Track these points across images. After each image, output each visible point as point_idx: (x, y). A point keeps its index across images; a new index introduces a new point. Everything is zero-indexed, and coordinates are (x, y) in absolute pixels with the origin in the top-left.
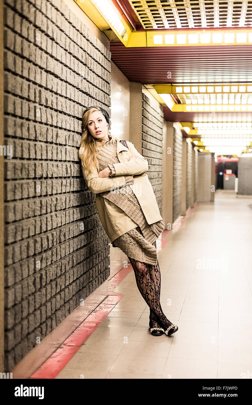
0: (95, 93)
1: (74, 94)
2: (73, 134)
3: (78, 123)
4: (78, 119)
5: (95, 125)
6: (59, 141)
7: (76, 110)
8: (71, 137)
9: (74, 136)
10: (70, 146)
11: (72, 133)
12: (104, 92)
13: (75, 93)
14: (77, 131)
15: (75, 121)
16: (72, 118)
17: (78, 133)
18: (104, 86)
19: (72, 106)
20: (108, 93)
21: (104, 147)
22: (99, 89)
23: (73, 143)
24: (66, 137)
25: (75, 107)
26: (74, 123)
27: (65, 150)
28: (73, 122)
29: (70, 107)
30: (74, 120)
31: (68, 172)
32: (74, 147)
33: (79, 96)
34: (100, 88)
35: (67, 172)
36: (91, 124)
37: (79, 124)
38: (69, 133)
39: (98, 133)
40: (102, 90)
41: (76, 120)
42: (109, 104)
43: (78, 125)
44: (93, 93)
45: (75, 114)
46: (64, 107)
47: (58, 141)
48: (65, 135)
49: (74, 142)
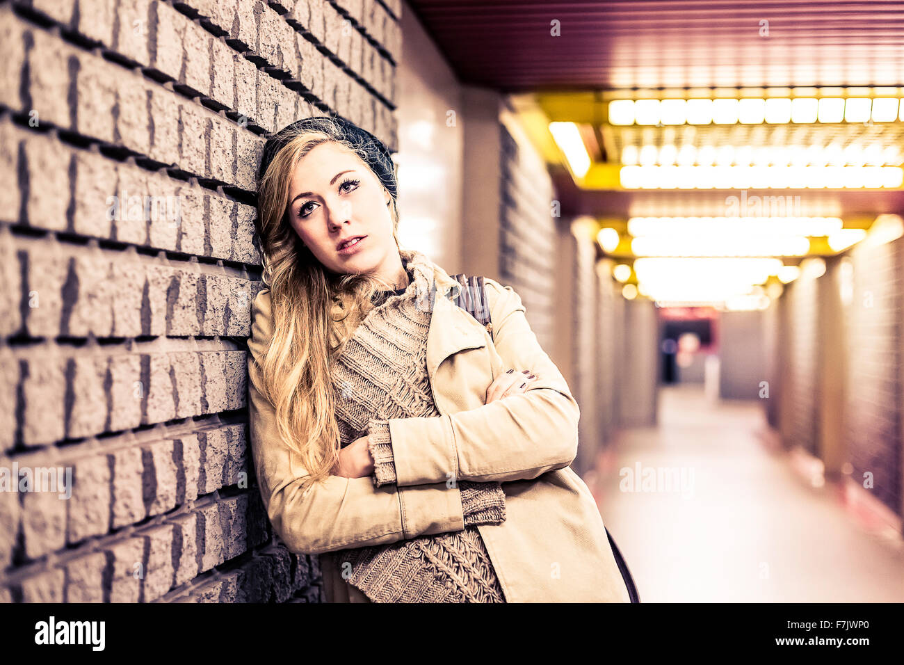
0: (329, 87)
1: (208, 65)
2: (197, 276)
3: (234, 214)
4: (235, 193)
5: (327, 212)
6: (91, 324)
7: (219, 151)
8: (187, 292)
9: (209, 282)
10: (185, 338)
11: (197, 270)
12: (372, 91)
13: (212, 59)
14: (227, 256)
15: (214, 203)
16: (199, 192)
17: (232, 265)
18: (372, 67)
19: (194, 126)
20: (388, 96)
21: (366, 321)
22: (350, 72)
23: (201, 321)
24: (145, 291)
25: (214, 133)
26: (207, 217)
27: (138, 368)
28: (202, 211)
29: (181, 130)
30: (207, 199)
31: (159, 492)
32: (211, 338)
33: (240, 84)
34: (356, 68)
35: (154, 491)
36: (307, 212)
37: (239, 221)
38: (171, 269)
39: (350, 250)
40: (362, 82)
41: (219, 202)
42: (393, 144)
43: (235, 225)
44: (318, 83)
45: (214, 170)
46: (129, 124)
47: (82, 322)
48: (141, 284)
49: (209, 314)
